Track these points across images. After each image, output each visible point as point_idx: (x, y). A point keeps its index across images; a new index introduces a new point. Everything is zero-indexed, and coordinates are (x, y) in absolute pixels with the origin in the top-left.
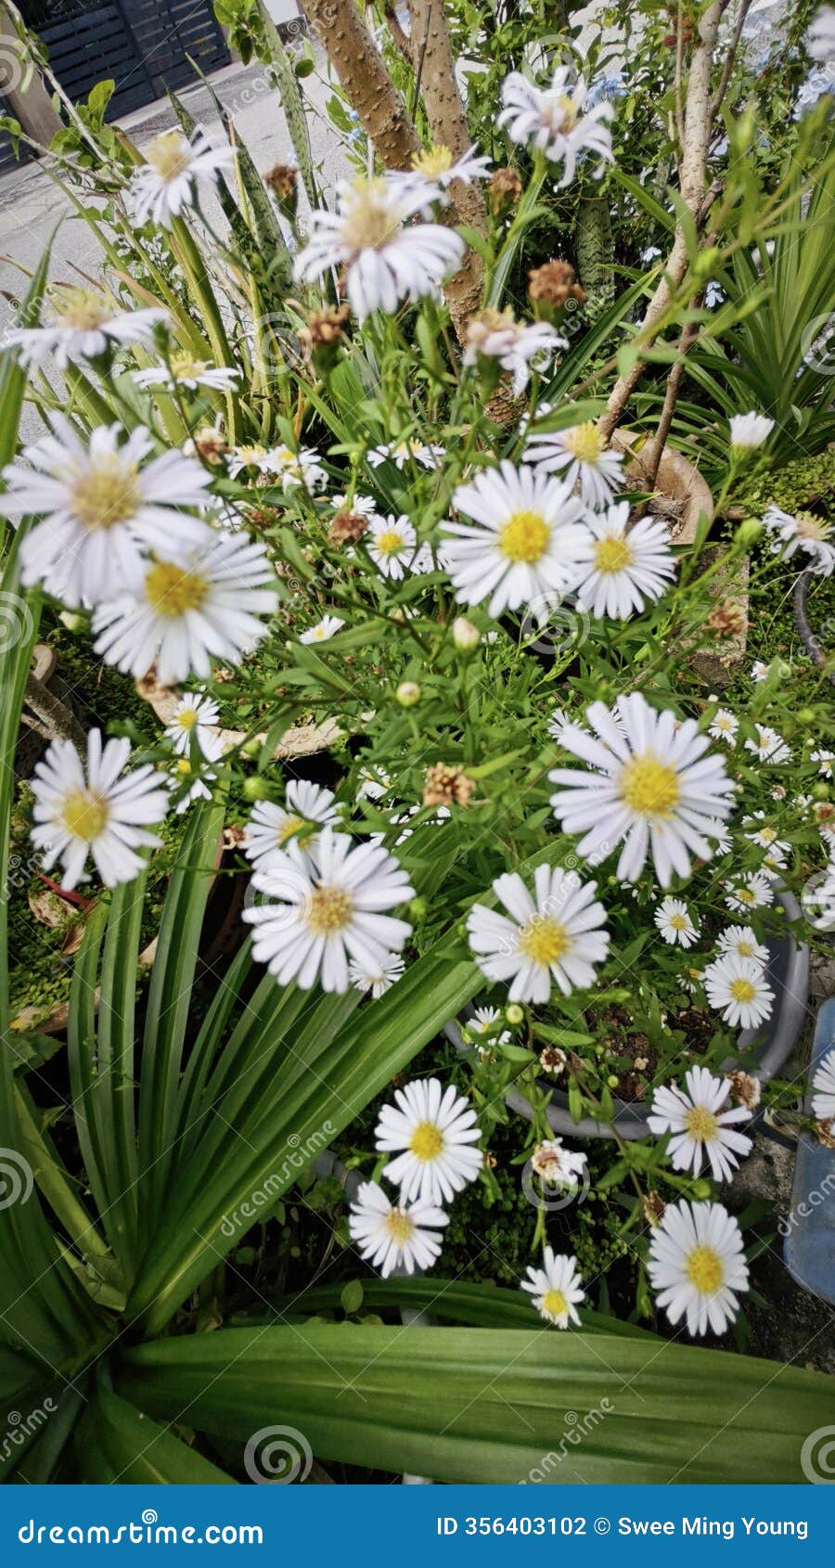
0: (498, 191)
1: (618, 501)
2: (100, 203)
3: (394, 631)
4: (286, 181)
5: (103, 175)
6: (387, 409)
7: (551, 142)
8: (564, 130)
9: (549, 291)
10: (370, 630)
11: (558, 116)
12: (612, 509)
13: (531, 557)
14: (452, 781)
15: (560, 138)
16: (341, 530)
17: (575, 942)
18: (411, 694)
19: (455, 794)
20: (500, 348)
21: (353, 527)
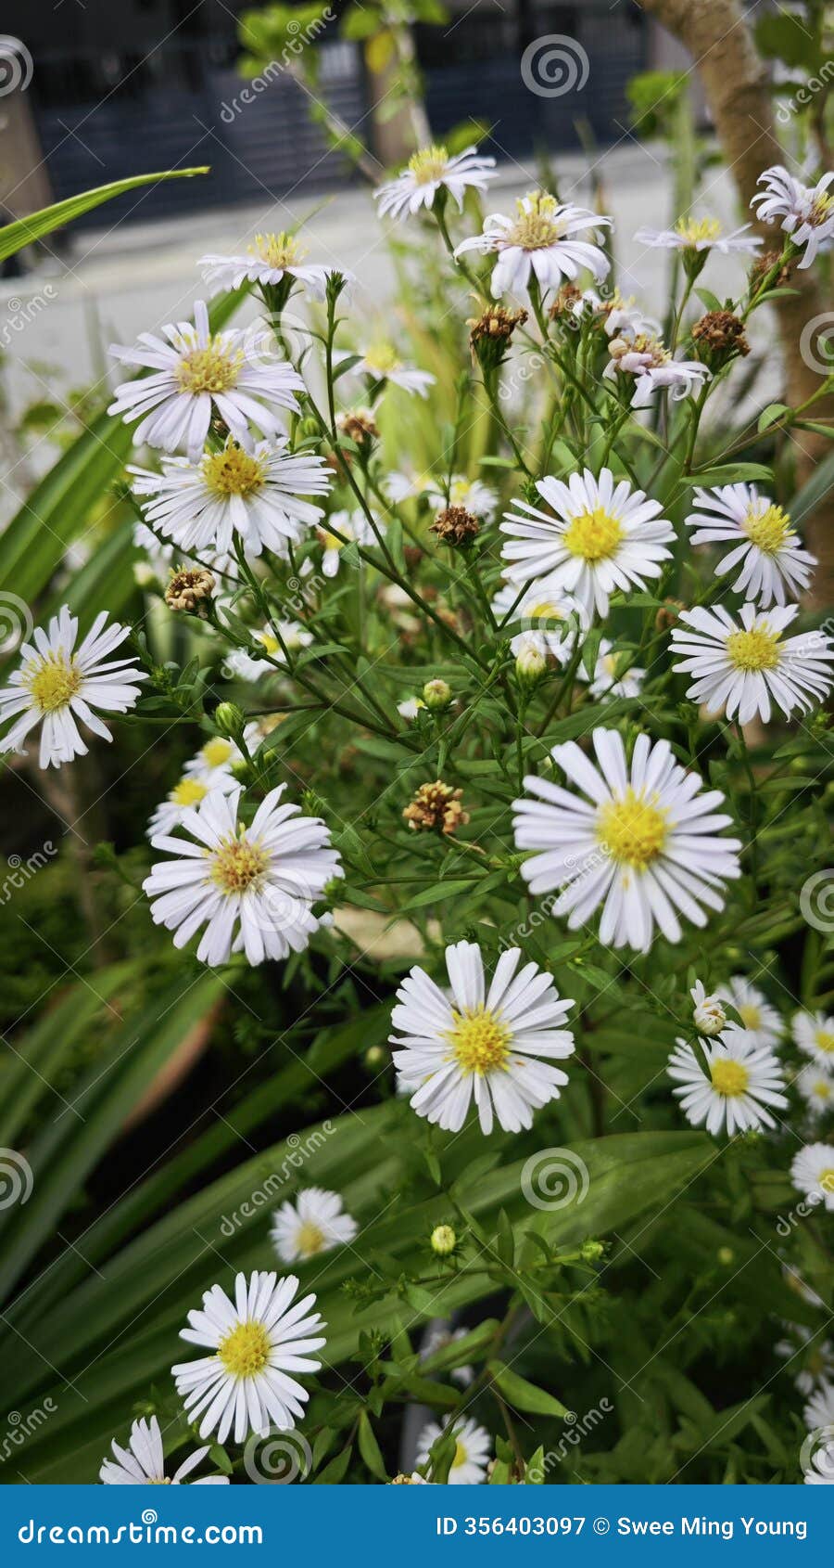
7: (798, 226)
9: (707, 331)
14: (442, 800)
15: (806, 226)
16: (445, 524)
17: (519, 1063)
18: (438, 690)
19: (441, 816)
20: (635, 366)
21: (459, 523)
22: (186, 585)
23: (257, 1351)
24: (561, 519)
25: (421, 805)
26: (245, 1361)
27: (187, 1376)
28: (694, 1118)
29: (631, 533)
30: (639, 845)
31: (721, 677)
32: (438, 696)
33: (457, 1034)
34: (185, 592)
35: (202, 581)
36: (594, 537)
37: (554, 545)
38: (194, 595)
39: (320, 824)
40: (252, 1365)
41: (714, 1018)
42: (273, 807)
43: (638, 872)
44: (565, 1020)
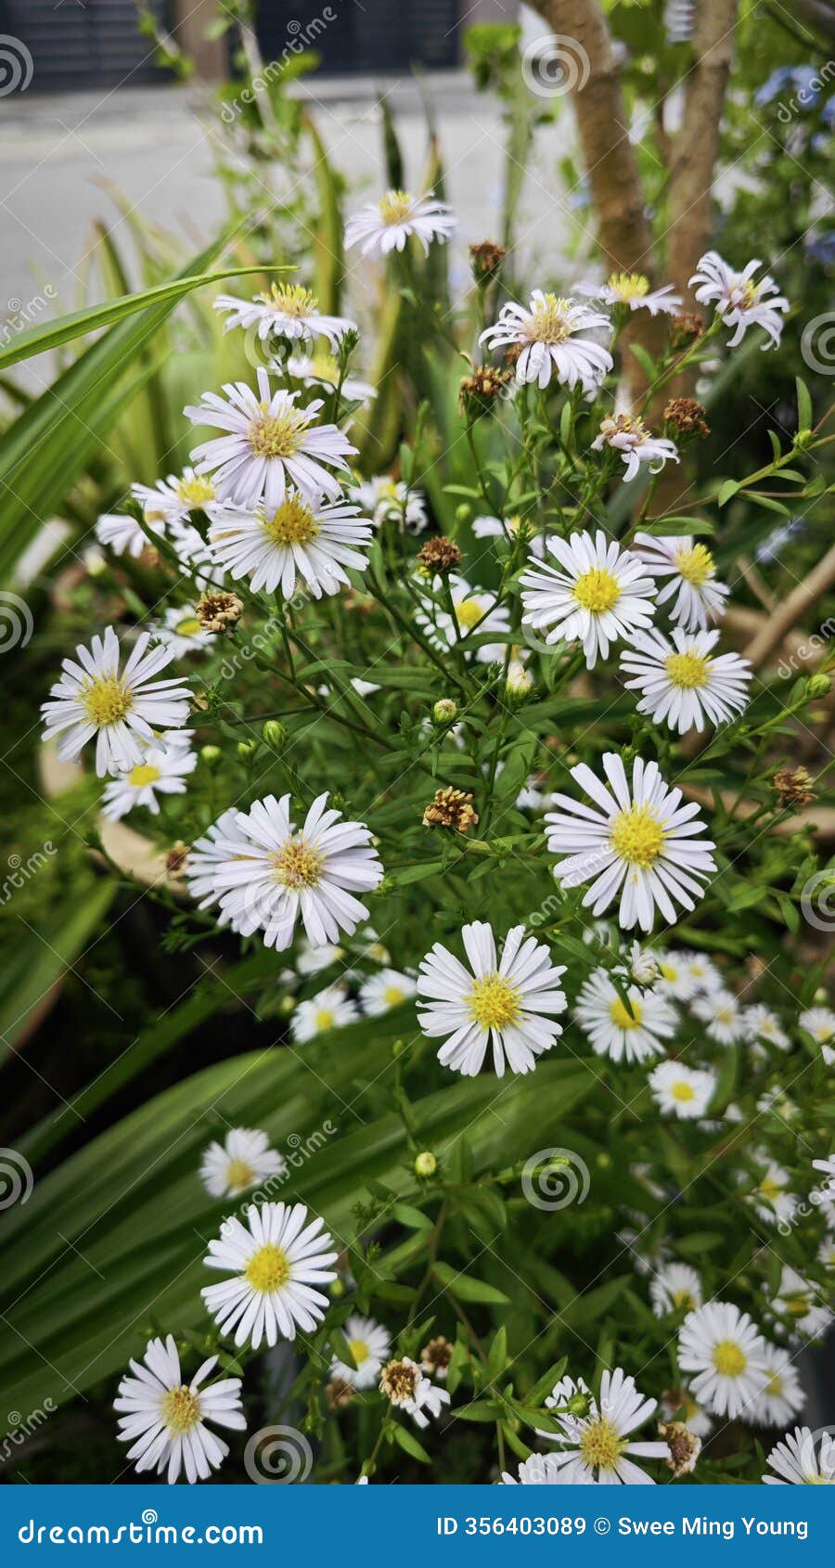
0: (681, 329)
1: (711, 627)
2: (243, 165)
3: (444, 684)
4: (490, 257)
5: (264, 140)
6: (514, 471)
7: (730, 310)
8: (743, 306)
9: (678, 417)
10: (417, 675)
11: (738, 296)
12: (703, 633)
13: (595, 606)
14: (457, 804)
15: (736, 311)
16: (432, 552)
17: (525, 1019)
18: (447, 709)
19: (456, 817)
20: (623, 444)
21: (446, 553)
22: (219, 609)
23: (280, 1269)
24: (572, 577)
25: (439, 808)
26: (270, 1278)
27: (214, 1297)
28: (600, 1049)
29: (624, 589)
30: (646, 849)
31: (662, 695)
32: (447, 714)
33: (478, 998)
34: (220, 615)
35: (232, 605)
36: (600, 594)
37: (565, 597)
38: (226, 618)
39: (363, 828)
40: (276, 1280)
41: (649, 970)
42: (320, 814)
43: (644, 870)
44: (559, 983)
